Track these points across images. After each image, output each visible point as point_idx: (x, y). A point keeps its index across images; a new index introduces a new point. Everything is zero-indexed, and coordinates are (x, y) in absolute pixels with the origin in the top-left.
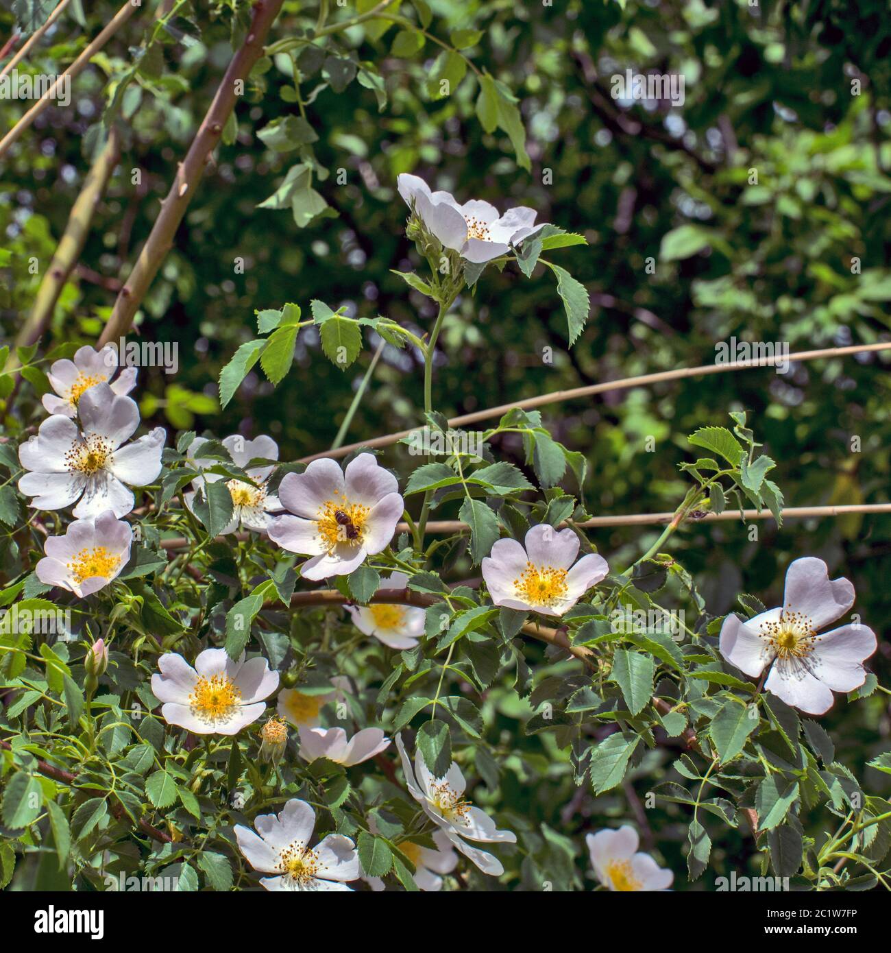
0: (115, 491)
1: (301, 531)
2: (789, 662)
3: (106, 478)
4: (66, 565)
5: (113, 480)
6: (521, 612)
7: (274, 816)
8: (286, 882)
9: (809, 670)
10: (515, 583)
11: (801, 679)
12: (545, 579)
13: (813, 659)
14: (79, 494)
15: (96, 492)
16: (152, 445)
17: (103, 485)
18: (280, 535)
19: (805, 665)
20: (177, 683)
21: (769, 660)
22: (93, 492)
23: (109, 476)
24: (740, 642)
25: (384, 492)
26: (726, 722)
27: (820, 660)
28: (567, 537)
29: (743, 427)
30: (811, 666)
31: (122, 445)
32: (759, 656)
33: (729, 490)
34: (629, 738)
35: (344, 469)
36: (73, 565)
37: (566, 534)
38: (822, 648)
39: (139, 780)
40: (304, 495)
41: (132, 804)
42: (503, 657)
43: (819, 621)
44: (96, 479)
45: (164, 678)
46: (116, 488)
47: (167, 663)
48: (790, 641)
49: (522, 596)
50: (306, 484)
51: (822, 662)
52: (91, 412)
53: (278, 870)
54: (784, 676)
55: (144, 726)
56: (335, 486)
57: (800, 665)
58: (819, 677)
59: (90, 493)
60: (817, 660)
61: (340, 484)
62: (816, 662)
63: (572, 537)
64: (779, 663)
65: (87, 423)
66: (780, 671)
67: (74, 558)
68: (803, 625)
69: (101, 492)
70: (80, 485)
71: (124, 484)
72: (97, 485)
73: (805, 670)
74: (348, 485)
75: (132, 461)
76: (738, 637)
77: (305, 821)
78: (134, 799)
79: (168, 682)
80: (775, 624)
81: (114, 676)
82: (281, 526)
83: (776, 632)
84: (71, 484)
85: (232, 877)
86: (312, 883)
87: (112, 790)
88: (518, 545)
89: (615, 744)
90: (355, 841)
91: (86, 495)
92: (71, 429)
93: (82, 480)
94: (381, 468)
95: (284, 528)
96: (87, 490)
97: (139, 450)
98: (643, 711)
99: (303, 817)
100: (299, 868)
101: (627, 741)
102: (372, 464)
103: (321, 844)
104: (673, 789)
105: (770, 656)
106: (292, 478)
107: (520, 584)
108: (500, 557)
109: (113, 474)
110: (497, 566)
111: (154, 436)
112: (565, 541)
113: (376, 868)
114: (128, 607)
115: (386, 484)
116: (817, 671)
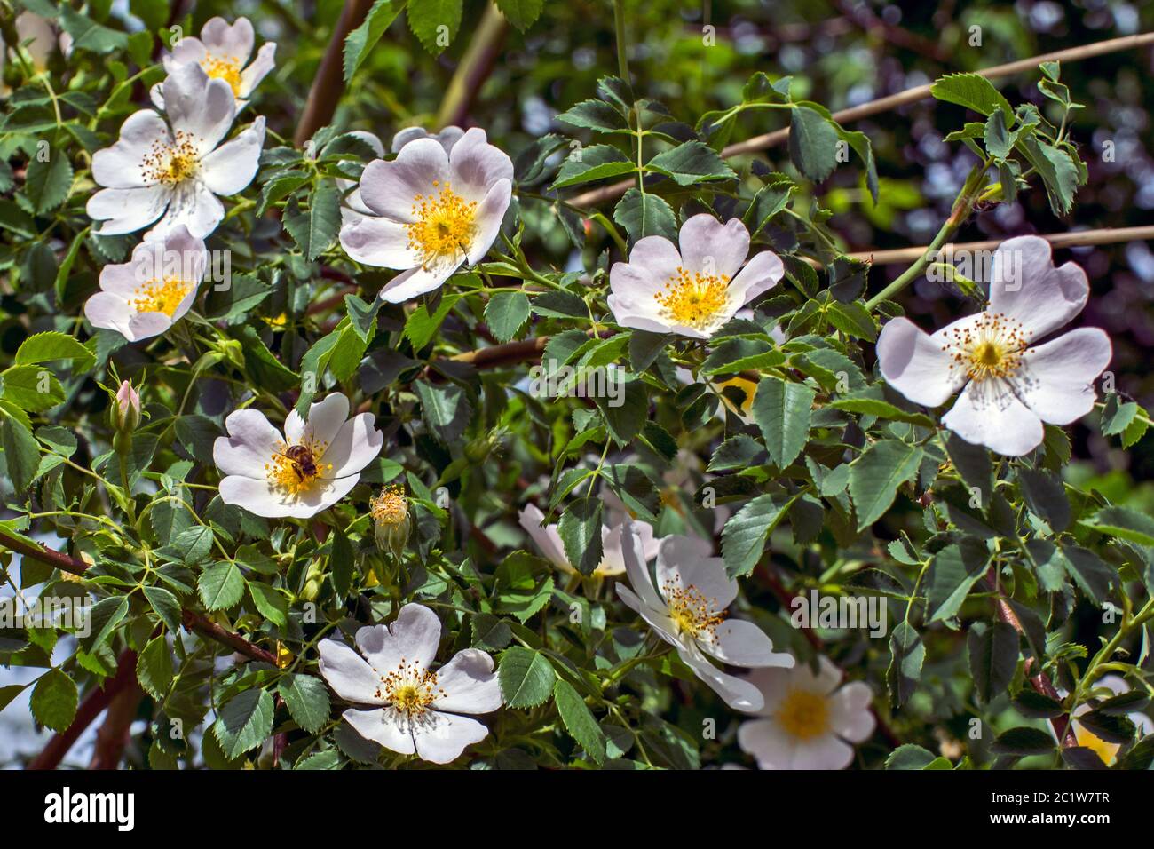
0: (203, 206)
1: (387, 238)
2: (989, 384)
3: (194, 189)
4: (126, 301)
5: (202, 190)
6: (664, 335)
7: (385, 627)
8: (391, 716)
9: (1018, 396)
10: (656, 297)
11: (1004, 409)
12: (700, 291)
13: (1027, 380)
14: (161, 212)
15: (182, 208)
16: (252, 141)
17: (190, 198)
18: (359, 245)
19: (1013, 389)
20: (253, 450)
21: (960, 383)
22: (178, 209)
23: (199, 186)
24: (918, 359)
25: (494, 179)
26: (875, 469)
27: (1037, 381)
28: (734, 230)
29: (1056, 82)
30: (1022, 389)
31: (220, 144)
32: (946, 378)
33: (1029, 171)
34: (777, 501)
35: (448, 151)
36: (138, 302)
37: (732, 226)
38: (1041, 364)
39: (184, 572)
40: (395, 189)
41: (168, 605)
42: (707, 412)
43: (1040, 326)
44: (183, 191)
45: (235, 442)
46: (205, 202)
47: (240, 423)
48: (990, 355)
49: (668, 316)
50: (399, 175)
51: (1040, 384)
52: (180, 103)
53: (379, 700)
54: (978, 404)
55: (213, 507)
56: (437, 176)
57: (1005, 388)
58: (1029, 403)
59: (174, 210)
60: (1032, 381)
61: (443, 173)
62: (1031, 385)
63: (739, 229)
64: (974, 387)
65: (176, 117)
66: (973, 398)
67: (137, 292)
68: (1008, 332)
69: (187, 208)
70: (163, 201)
71: (215, 194)
72: (184, 198)
73: (1011, 395)
74: (454, 174)
75: (228, 164)
76: (916, 351)
77: (427, 634)
78: (169, 598)
79: (240, 449)
80: (968, 330)
81: (191, 445)
82: (361, 232)
83: (967, 341)
84: (155, 201)
85: (328, 708)
86: (429, 717)
87: (142, 585)
88: (670, 245)
89: (760, 511)
90: (496, 661)
91: (169, 214)
92: (159, 129)
93: (167, 194)
94: (491, 146)
95: (364, 235)
96: (171, 207)
97: (238, 150)
98: (796, 462)
99: (425, 628)
100: (411, 696)
101: (777, 506)
102: (480, 141)
103: (450, 665)
104: (878, 579)
105: (963, 378)
106: (378, 168)
107: (664, 297)
108: (643, 263)
109: (203, 183)
110: (637, 275)
111: (255, 128)
112: (733, 236)
113: (525, 695)
114: (219, 356)
115: (496, 168)
116: (1028, 397)
